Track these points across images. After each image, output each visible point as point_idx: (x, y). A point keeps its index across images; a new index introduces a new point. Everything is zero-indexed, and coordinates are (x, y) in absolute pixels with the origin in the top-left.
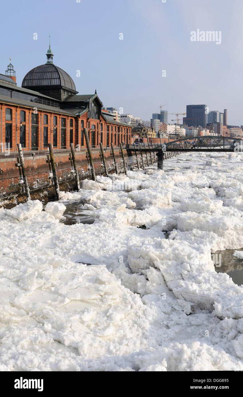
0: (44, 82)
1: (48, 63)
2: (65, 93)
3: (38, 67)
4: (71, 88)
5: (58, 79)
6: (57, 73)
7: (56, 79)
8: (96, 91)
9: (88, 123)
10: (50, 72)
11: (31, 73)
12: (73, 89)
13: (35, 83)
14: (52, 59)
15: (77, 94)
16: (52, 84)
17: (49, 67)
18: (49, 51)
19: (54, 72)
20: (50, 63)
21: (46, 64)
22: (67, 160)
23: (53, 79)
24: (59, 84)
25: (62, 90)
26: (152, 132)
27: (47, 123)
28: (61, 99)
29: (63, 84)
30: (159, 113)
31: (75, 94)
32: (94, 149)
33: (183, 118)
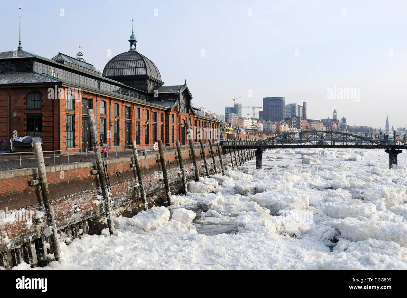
0: (126, 72)
1: (132, 50)
2: (151, 84)
3: (120, 55)
4: (157, 79)
5: (143, 69)
6: (142, 61)
7: (142, 67)
8: (185, 81)
9: (178, 117)
10: (135, 60)
11: (113, 61)
12: (159, 79)
13: (118, 73)
14: (135, 46)
15: (162, 85)
16: (137, 74)
17: (133, 55)
18: (132, 37)
19: (139, 60)
20: (134, 50)
21: (129, 52)
22: (174, 159)
23: (138, 68)
24: (145, 74)
25: (148, 80)
26: (230, 127)
27: (139, 117)
28: (147, 91)
29: (149, 74)
30: (233, 106)
31: (161, 85)
32: (183, 146)
33: (260, 111)
